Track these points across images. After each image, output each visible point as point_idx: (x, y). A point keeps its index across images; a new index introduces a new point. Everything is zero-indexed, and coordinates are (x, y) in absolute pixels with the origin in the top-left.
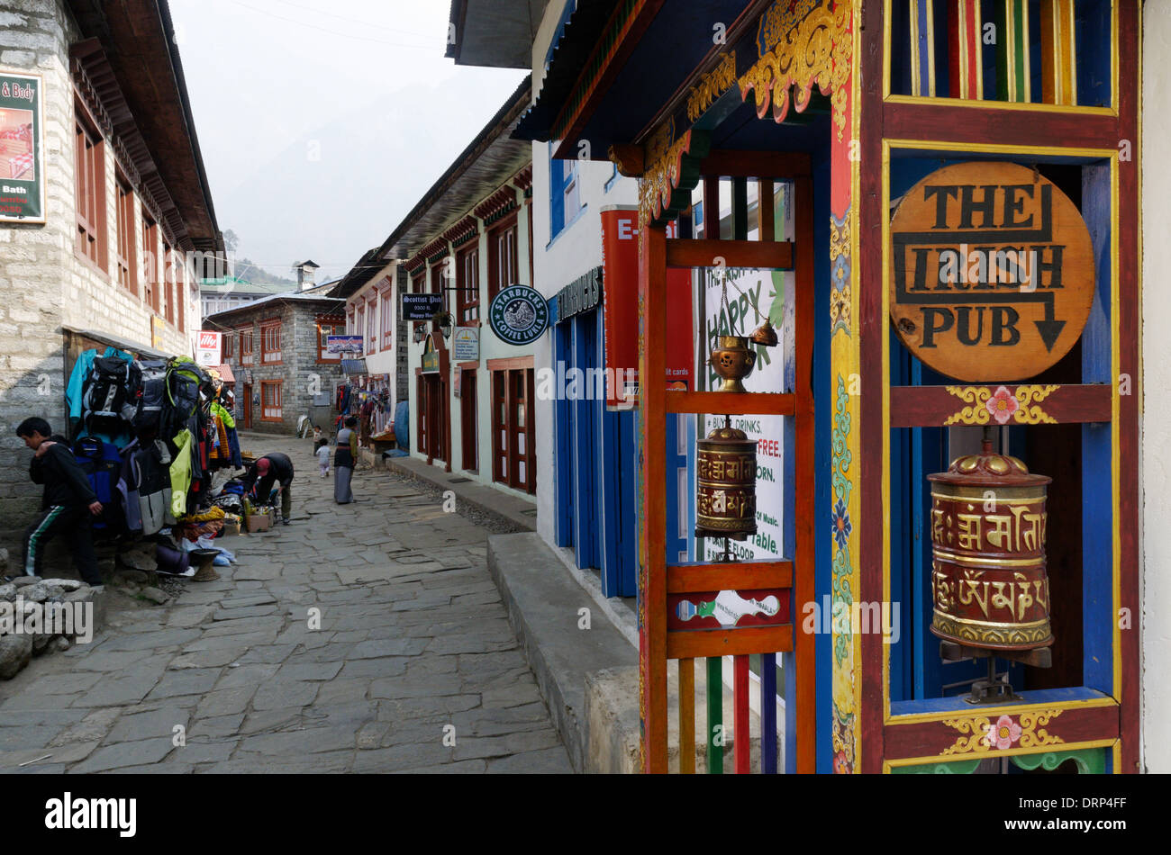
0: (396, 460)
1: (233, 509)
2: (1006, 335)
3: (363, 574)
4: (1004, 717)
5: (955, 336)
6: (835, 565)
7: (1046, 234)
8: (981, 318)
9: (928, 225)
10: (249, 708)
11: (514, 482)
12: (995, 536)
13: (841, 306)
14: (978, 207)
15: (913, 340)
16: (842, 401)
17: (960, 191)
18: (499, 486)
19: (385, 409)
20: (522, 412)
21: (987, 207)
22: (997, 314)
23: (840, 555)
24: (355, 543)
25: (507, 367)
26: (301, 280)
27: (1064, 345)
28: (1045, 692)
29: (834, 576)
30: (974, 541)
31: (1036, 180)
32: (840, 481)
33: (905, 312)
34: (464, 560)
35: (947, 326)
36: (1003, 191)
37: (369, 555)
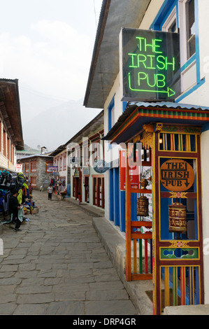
0: (67, 198)
1: (28, 208)
2: (179, 185)
3: (61, 225)
4: (179, 242)
5: (171, 185)
7: (186, 170)
8: (175, 182)
9: (167, 168)
10: (40, 250)
11: (99, 205)
12: (176, 214)
15: (164, 185)
17: (172, 163)
18: (95, 206)
19: (64, 185)
20: (101, 188)
21: (176, 166)
22: (178, 181)
24: (58, 218)
25: (97, 177)
26: (42, 151)
27: (189, 186)
31: (184, 162)
33: (163, 181)
34: (86, 223)
35: (170, 183)
36: (179, 163)
37: (62, 221)
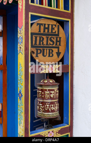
2: (51, 55)
4: (51, 132)
5: (42, 55)
6: (19, 104)
7: (58, 35)
8: (47, 51)
9: (37, 31)
12: (52, 96)
13: (20, 48)
14: (47, 28)
15: (34, 55)
16: (21, 68)
17: (43, 25)
21: (48, 28)
22: (49, 50)
23: (20, 102)
27: (61, 57)
28: (57, 125)
29: (18, 106)
30: (48, 97)
31: (57, 24)
32: (20, 86)
33: (33, 50)
35: (40, 53)
36: (51, 25)
